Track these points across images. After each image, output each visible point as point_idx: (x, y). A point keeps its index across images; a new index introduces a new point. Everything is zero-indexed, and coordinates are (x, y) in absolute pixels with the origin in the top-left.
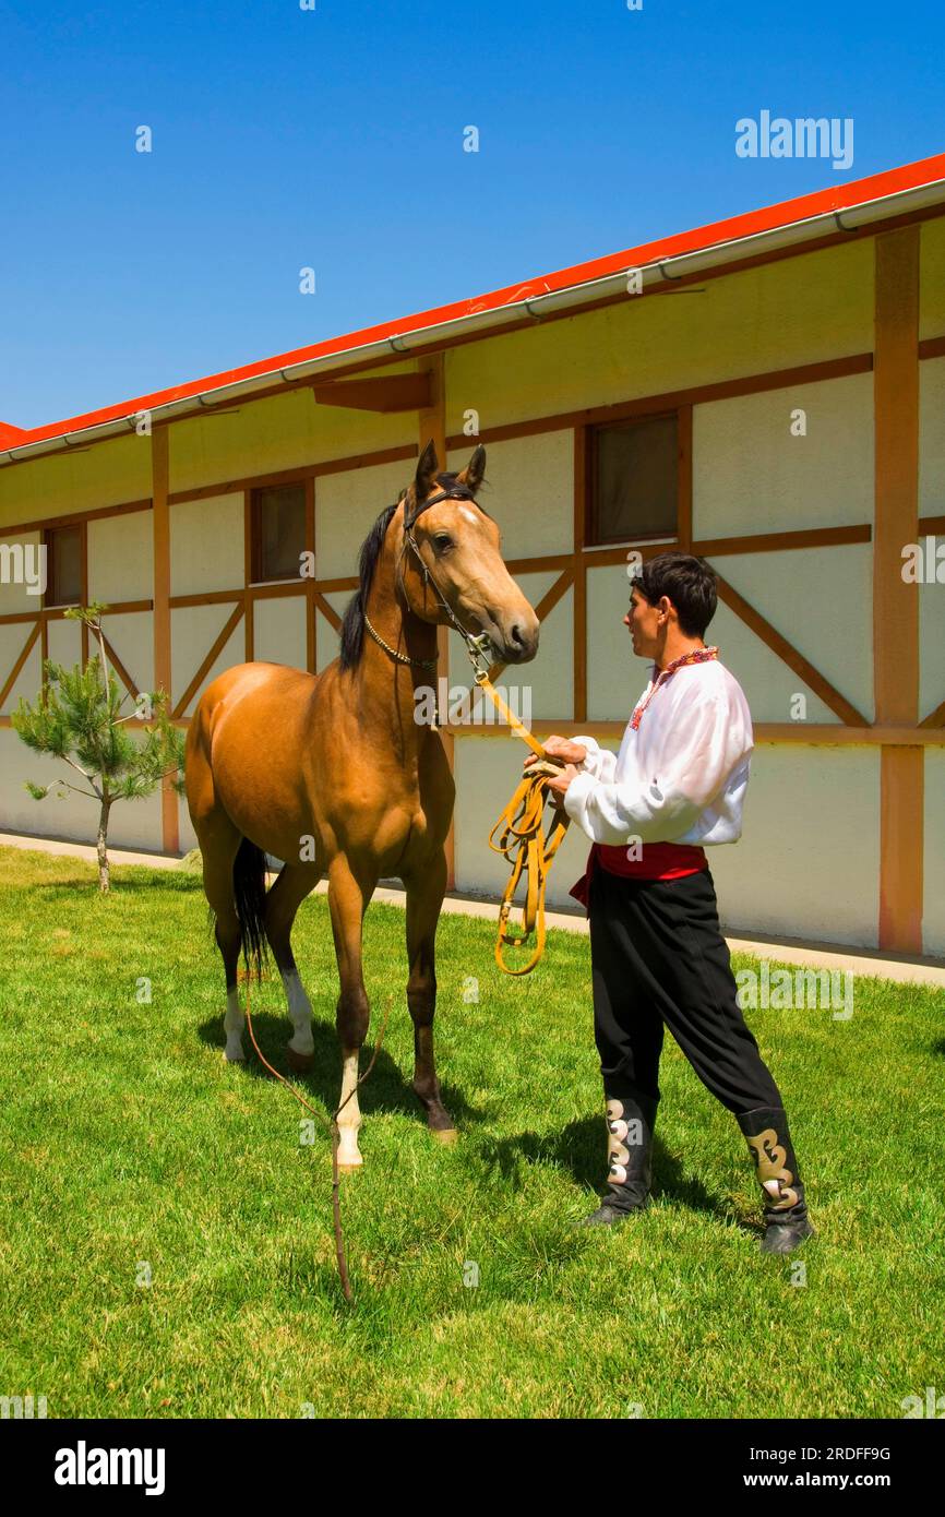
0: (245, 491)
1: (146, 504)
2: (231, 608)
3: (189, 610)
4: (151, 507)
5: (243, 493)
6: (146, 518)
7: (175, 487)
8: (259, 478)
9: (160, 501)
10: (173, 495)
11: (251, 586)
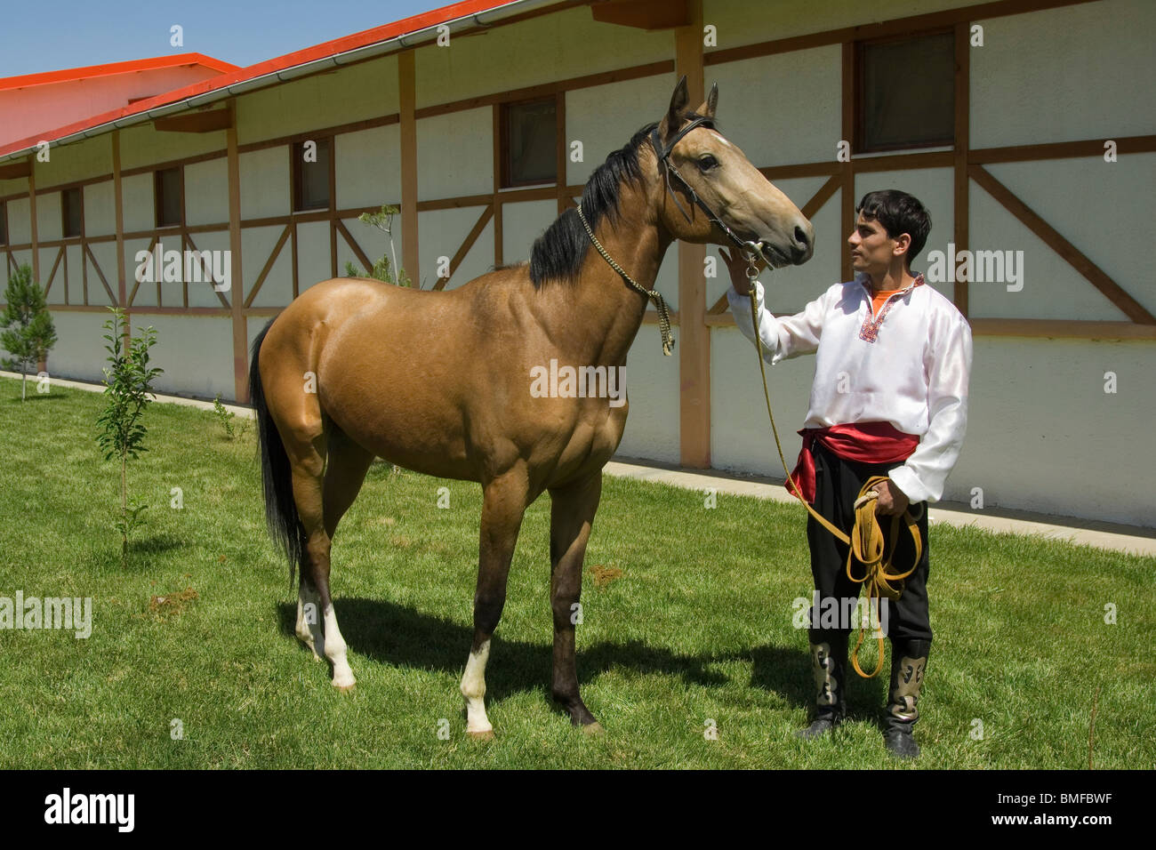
0: (494, 105)
1: (393, 119)
2: (479, 211)
3: (437, 213)
4: (398, 121)
5: (491, 107)
6: (394, 131)
7: (421, 103)
8: (509, 93)
9: (408, 115)
10: (419, 110)
11: (500, 191)
